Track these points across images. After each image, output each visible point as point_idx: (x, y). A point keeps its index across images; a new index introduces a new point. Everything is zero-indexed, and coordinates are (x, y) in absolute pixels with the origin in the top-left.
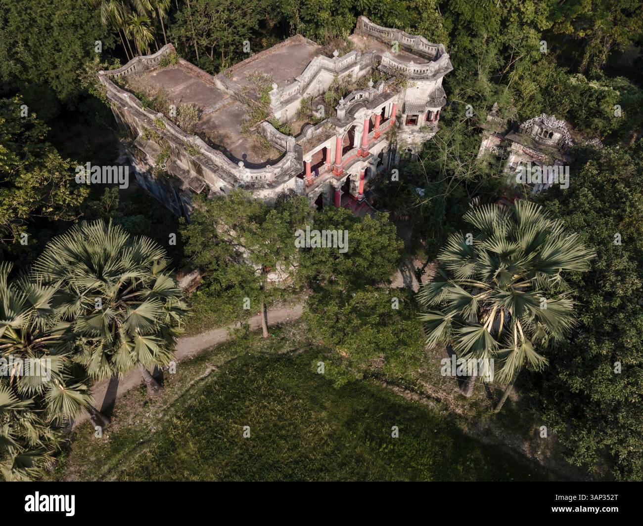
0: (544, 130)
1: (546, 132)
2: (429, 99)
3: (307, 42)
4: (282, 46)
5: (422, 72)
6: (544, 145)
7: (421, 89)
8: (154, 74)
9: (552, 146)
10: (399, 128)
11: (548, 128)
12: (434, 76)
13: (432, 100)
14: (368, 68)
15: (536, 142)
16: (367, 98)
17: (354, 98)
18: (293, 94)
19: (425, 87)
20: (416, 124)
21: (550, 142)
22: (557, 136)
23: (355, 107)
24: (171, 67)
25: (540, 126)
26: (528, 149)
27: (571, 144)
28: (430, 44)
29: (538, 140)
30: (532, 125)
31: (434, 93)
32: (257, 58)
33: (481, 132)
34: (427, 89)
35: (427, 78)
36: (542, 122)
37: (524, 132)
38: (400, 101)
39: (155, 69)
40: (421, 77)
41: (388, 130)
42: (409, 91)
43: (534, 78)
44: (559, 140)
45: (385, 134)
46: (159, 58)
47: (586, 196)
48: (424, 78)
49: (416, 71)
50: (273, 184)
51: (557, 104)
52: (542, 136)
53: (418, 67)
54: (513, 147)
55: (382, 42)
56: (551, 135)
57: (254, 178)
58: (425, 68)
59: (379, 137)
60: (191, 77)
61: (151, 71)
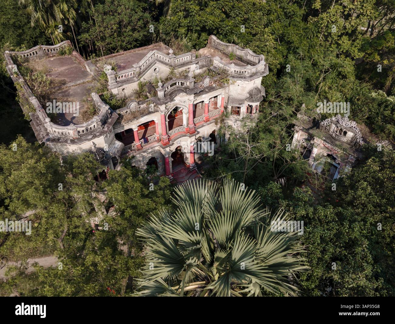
0: (340, 128)
1: (341, 130)
2: (248, 96)
3: (165, 48)
4: (145, 49)
5: (241, 72)
6: (340, 141)
7: (242, 87)
8: (52, 59)
9: (347, 143)
10: (226, 116)
11: (342, 127)
12: (251, 76)
13: (251, 96)
14: (205, 69)
15: (333, 138)
16: (188, 86)
17: (175, 84)
18: (130, 77)
19: (244, 86)
20: (240, 115)
21: (344, 139)
22: (350, 134)
23: (175, 91)
24: (66, 56)
25: (336, 124)
26: (327, 144)
27: (362, 143)
28: (254, 55)
29: (334, 136)
30: (330, 123)
31: (252, 91)
32: (123, 54)
33: (293, 127)
34: (246, 87)
35: (245, 78)
36: (338, 121)
37: (324, 129)
38: (226, 95)
39: (53, 56)
40: (240, 76)
41: (218, 116)
42: (232, 87)
43: (340, 90)
44: (352, 138)
45: (215, 119)
46: (58, 48)
47: (364, 189)
48: (242, 78)
49: (236, 72)
50: (76, 141)
51: (358, 111)
52: (338, 133)
53: (238, 69)
54: (315, 140)
55: (224, 53)
56: (345, 133)
57: (61, 134)
58: (243, 70)
59: (208, 121)
60: (75, 63)
61: (51, 57)
